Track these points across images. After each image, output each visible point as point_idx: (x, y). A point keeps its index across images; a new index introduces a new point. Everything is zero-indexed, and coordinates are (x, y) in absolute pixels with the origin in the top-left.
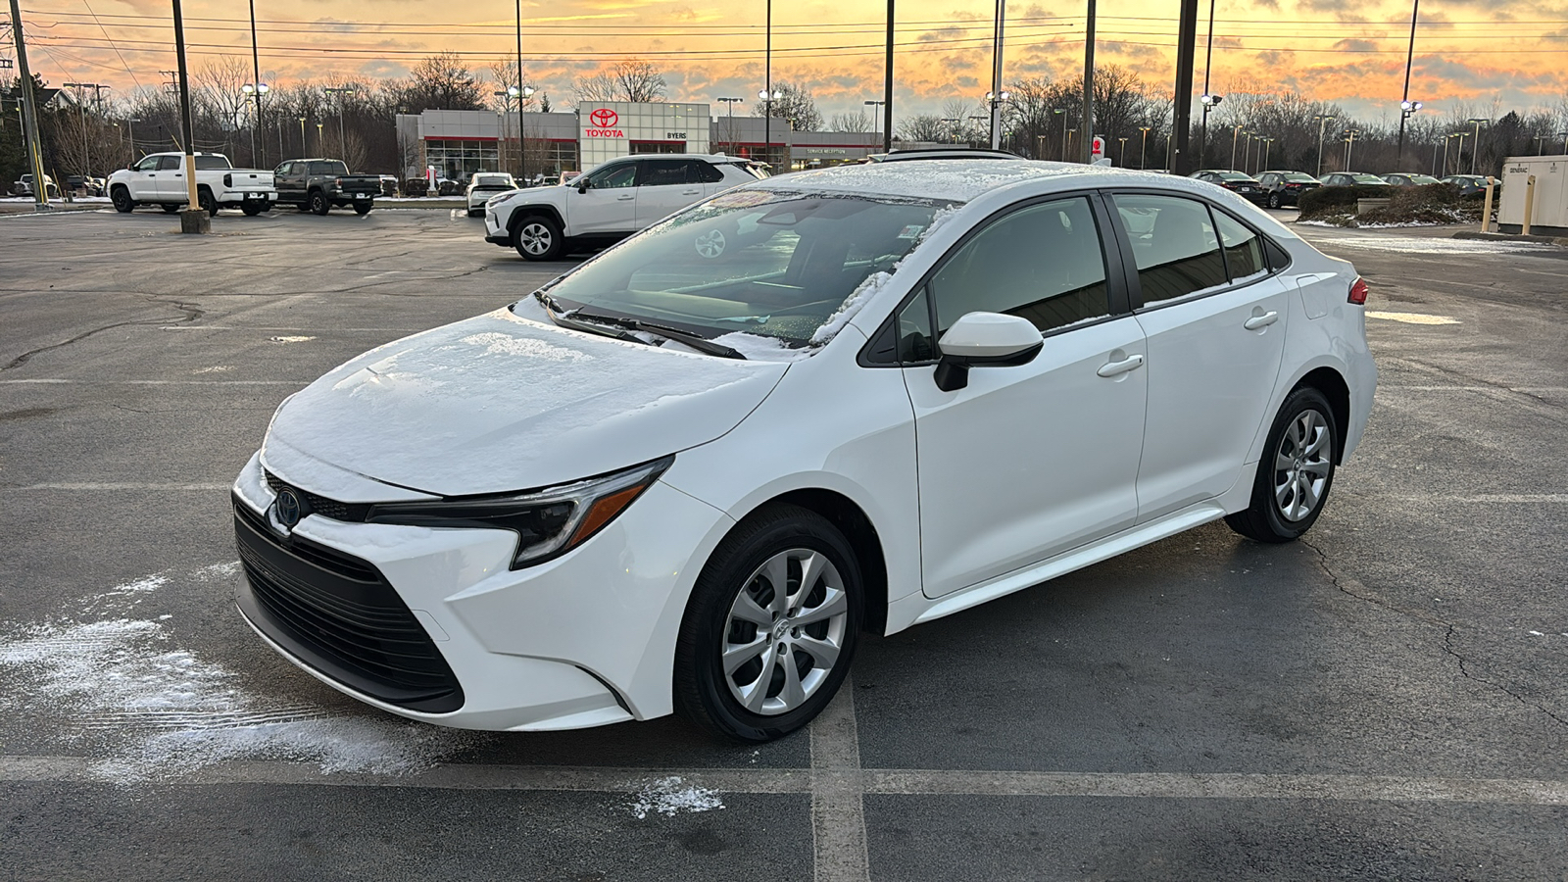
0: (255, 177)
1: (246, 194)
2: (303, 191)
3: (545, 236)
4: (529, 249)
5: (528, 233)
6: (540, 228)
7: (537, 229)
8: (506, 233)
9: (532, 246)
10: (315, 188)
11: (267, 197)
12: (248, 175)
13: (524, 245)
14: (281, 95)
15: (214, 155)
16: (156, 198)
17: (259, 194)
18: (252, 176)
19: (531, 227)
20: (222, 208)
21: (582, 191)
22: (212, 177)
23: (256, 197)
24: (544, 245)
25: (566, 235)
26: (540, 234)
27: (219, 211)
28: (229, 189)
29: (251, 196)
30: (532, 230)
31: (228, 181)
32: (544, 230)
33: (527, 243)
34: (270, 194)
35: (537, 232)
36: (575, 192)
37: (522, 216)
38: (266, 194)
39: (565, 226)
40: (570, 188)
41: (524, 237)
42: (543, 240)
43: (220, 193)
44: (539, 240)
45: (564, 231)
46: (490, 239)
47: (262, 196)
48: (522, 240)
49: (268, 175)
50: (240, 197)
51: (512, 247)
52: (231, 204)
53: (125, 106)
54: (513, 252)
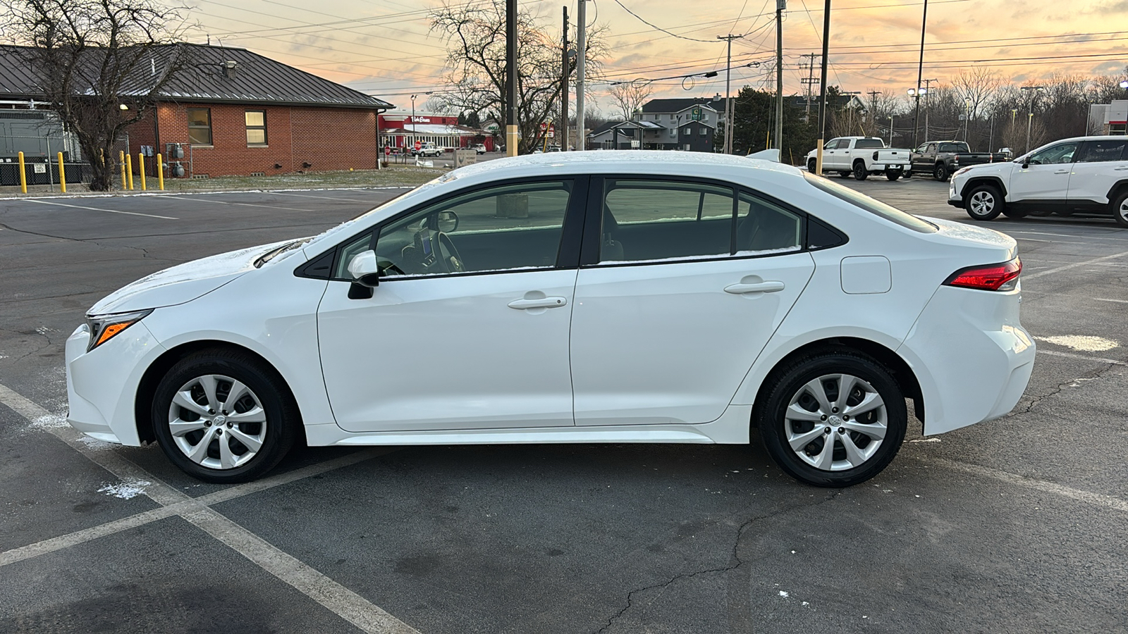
0: (896, 153)
1: (888, 166)
2: (933, 164)
3: (990, 201)
4: (976, 211)
5: (977, 198)
6: (986, 195)
7: (984, 196)
8: (960, 198)
9: (979, 208)
10: (940, 162)
11: (902, 167)
12: (891, 152)
13: (972, 207)
14: (1011, 92)
15: (874, 138)
16: (832, 167)
17: (897, 165)
18: (893, 153)
19: (980, 194)
20: (870, 175)
21: (1025, 167)
22: (866, 154)
23: (895, 167)
24: (988, 208)
25: (1006, 201)
26: (986, 199)
27: (869, 177)
28: (876, 162)
29: (891, 167)
30: (980, 197)
31: (876, 157)
32: (989, 196)
33: (975, 206)
34: (905, 166)
35: (984, 197)
36: (1019, 167)
37: (974, 185)
38: (902, 165)
39: (1006, 194)
40: (1016, 164)
41: (973, 201)
42: (988, 204)
43: (870, 165)
44: (984, 204)
45: (1006, 197)
46: (951, 202)
47: (899, 167)
48: (972, 203)
49: (906, 153)
50: (883, 168)
51: (964, 208)
52: (877, 172)
53: (906, 105)
54: (963, 212)
